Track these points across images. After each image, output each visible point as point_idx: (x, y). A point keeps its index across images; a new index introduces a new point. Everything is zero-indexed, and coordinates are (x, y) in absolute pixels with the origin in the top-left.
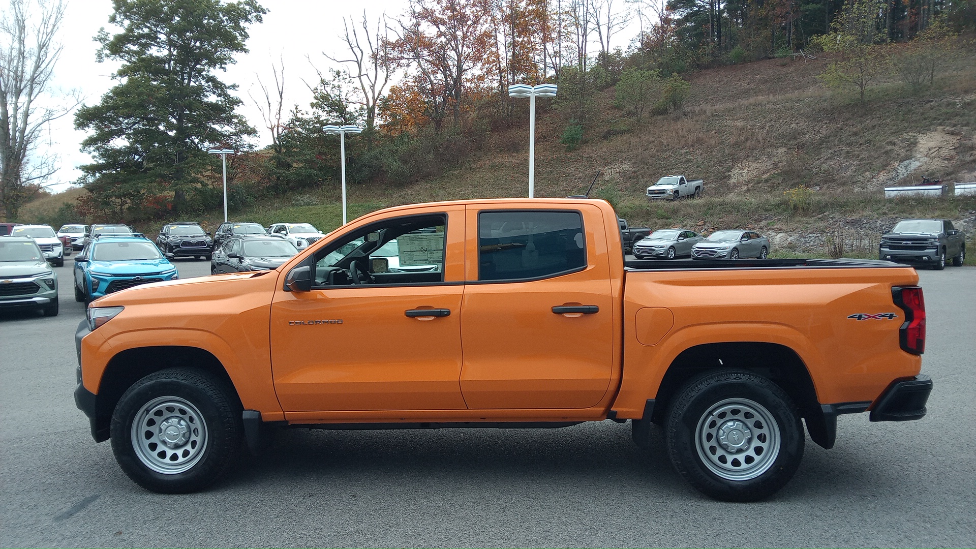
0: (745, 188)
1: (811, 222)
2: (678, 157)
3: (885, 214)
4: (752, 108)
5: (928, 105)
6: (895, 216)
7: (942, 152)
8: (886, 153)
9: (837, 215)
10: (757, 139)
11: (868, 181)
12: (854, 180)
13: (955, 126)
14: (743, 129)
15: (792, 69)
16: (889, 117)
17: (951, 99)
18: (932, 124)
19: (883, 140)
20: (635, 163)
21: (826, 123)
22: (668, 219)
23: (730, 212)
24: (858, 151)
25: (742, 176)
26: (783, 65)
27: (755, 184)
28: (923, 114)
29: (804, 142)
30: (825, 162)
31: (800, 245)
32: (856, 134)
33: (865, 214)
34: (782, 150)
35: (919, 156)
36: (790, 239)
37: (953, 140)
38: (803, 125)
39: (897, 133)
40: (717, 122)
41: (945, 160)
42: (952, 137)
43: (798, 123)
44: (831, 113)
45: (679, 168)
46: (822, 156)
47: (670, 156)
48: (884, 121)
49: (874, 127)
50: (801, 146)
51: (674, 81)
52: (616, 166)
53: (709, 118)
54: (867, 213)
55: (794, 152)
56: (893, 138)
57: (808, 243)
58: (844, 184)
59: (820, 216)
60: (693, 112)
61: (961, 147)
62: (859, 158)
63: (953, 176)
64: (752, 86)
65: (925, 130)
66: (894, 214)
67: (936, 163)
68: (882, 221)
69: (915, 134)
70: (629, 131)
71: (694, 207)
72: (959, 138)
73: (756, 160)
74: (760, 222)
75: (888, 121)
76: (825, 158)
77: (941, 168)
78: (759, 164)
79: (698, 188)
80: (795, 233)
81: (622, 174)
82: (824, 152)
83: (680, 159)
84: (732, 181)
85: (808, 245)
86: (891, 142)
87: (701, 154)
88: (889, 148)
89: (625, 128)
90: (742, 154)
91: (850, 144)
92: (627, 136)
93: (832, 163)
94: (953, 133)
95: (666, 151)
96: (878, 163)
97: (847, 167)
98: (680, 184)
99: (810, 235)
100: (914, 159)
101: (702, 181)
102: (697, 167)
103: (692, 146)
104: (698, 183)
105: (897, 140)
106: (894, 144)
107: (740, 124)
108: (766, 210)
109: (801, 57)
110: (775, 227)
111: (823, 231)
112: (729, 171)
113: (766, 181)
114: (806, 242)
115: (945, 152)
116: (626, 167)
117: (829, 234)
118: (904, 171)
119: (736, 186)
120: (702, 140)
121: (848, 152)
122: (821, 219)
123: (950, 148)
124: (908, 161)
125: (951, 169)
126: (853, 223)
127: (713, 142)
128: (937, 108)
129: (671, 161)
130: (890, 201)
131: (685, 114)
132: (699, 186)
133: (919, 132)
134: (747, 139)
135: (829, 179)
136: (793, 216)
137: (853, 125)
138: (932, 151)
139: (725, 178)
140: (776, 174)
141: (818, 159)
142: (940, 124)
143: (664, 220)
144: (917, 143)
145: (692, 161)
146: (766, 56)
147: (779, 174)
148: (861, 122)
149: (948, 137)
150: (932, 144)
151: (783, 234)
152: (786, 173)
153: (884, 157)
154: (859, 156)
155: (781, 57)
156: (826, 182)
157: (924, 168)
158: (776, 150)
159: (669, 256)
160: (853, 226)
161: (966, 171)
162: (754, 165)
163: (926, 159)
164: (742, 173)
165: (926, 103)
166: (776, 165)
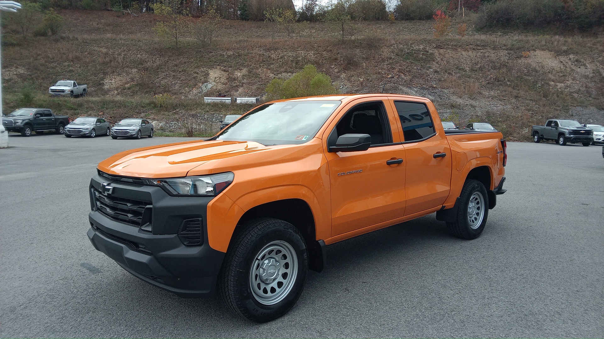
0: (116, 92)
1: (170, 115)
2: (62, 67)
3: (208, 111)
4: (110, 41)
5: (211, 54)
6: (213, 113)
7: (221, 80)
8: (194, 78)
9: (184, 112)
10: (117, 62)
11: (188, 93)
12: (180, 92)
13: (225, 67)
14: (107, 54)
15: (124, 20)
16: (192, 58)
17: (221, 52)
18: (214, 65)
19: (192, 70)
20: (28, 69)
21: (158, 57)
22: (75, 110)
23: (119, 107)
24: (179, 75)
25: (112, 84)
26: (118, 17)
27: (122, 90)
28: (209, 59)
29: (147, 67)
30: (162, 80)
31: (167, 128)
32: (176, 65)
33: (198, 111)
34: (134, 70)
35: (211, 81)
36: (161, 124)
37: (226, 74)
38: (145, 56)
39: (197, 67)
40: (88, 47)
41: (223, 84)
42: (224, 72)
43: (141, 55)
44: (160, 51)
45: (65, 75)
46: (160, 76)
47: (56, 66)
48: (190, 60)
49: (185, 62)
50: (146, 69)
51: (52, 14)
52: (12, 70)
53: (81, 43)
54: (199, 110)
55: (142, 72)
56: (196, 70)
57: (171, 127)
58: (175, 94)
59: (174, 111)
60: (68, 38)
61: (230, 79)
62: (181, 79)
63: (229, 93)
64: (100, 26)
65: (212, 67)
66: (212, 111)
67: (219, 86)
68: (207, 115)
69: (207, 69)
70: (18, 45)
71: (93, 102)
72: (228, 73)
73: (119, 75)
74: (140, 114)
75: (192, 60)
76: (162, 78)
77: (222, 88)
78: (121, 77)
79: (84, 90)
80: (163, 121)
81: (20, 76)
82: (160, 74)
83: (64, 69)
84: (106, 87)
85: (171, 128)
86: (196, 72)
87: (80, 67)
88: (195, 75)
89: (15, 42)
90: (109, 70)
91: (174, 71)
92: (17, 48)
93: (166, 81)
94: (225, 71)
95: (52, 62)
96: (191, 83)
97: (175, 84)
98: (74, 87)
99: (172, 122)
100: (209, 82)
101: (86, 86)
102: (79, 76)
103: (72, 61)
104: (85, 86)
105: (198, 72)
106: (197, 73)
107: (104, 50)
108: (143, 107)
109: (128, 13)
110: (150, 117)
111: (178, 120)
112: (102, 80)
113: (129, 89)
114: (170, 127)
115: (223, 80)
116: (21, 71)
117: (182, 122)
118: (205, 88)
119: (109, 90)
120: (79, 57)
121: (174, 76)
122: (175, 113)
123: (225, 78)
124: (206, 84)
125: (227, 90)
126: (193, 116)
127: (87, 60)
128: (216, 56)
129: (58, 70)
130: (208, 104)
131: (63, 38)
132: (85, 89)
133: (209, 68)
134: (111, 61)
135: (166, 90)
136: (159, 111)
137: (174, 60)
138: (217, 79)
139: (100, 84)
140: (134, 85)
141: (158, 78)
142: (218, 65)
143: (73, 111)
144: (209, 74)
145: (74, 72)
146: (106, 9)
147: (136, 85)
148: (178, 59)
149: (223, 73)
150: (216, 75)
151: (156, 122)
152: (140, 85)
153: (193, 81)
154: (180, 78)
155: (116, 11)
156: (165, 92)
157: (215, 88)
158: (131, 70)
159: (92, 135)
160: (194, 117)
161: (234, 91)
162: (118, 78)
163: (214, 83)
164: (111, 82)
165: (210, 53)
166: (132, 80)
